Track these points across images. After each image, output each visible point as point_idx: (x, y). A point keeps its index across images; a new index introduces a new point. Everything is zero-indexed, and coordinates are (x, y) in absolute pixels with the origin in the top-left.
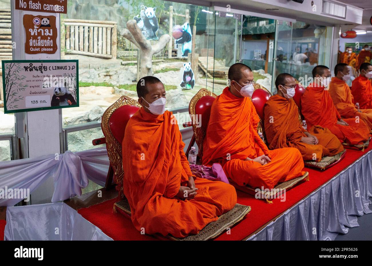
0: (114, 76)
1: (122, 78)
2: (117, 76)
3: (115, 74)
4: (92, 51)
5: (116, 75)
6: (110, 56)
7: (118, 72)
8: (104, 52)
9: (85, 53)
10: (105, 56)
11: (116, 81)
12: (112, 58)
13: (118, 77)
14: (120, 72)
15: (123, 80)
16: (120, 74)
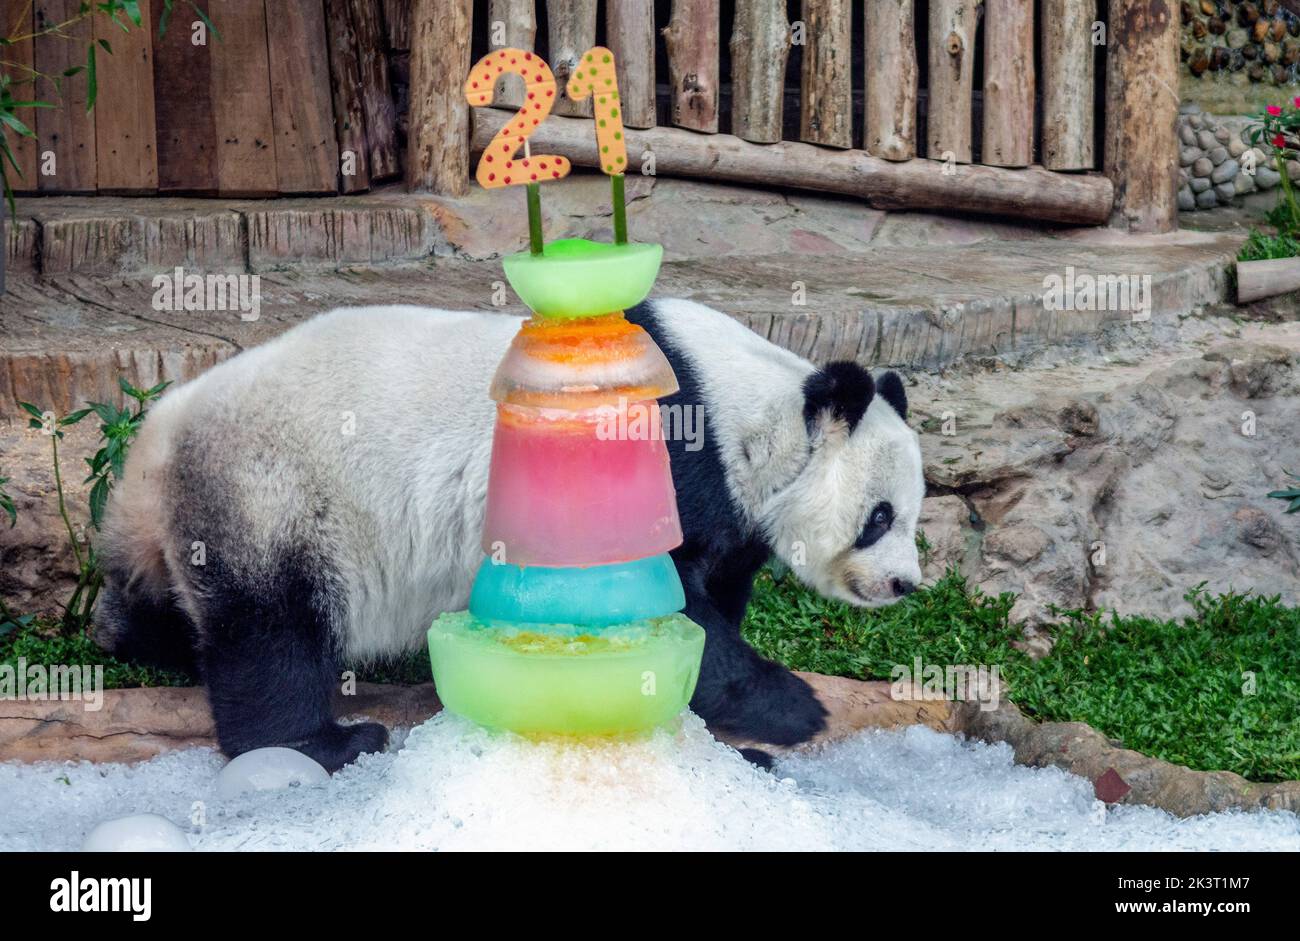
0: (1030, 488)
1: (1163, 517)
2: (1088, 487)
3: (1059, 459)
4: (837, 123)
5: (1060, 479)
6: (1092, 191)
7: (1109, 425)
8: (1009, 127)
9: (734, 153)
10: (1025, 185)
11: (1049, 565)
12: (1116, 209)
13: (1104, 502)
14: (1144, 424)
15: (1167, 544)
16: (1143, 451)
